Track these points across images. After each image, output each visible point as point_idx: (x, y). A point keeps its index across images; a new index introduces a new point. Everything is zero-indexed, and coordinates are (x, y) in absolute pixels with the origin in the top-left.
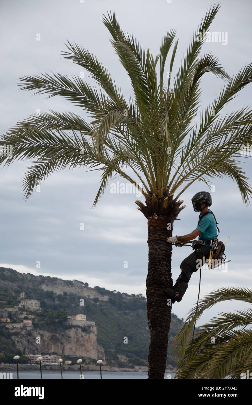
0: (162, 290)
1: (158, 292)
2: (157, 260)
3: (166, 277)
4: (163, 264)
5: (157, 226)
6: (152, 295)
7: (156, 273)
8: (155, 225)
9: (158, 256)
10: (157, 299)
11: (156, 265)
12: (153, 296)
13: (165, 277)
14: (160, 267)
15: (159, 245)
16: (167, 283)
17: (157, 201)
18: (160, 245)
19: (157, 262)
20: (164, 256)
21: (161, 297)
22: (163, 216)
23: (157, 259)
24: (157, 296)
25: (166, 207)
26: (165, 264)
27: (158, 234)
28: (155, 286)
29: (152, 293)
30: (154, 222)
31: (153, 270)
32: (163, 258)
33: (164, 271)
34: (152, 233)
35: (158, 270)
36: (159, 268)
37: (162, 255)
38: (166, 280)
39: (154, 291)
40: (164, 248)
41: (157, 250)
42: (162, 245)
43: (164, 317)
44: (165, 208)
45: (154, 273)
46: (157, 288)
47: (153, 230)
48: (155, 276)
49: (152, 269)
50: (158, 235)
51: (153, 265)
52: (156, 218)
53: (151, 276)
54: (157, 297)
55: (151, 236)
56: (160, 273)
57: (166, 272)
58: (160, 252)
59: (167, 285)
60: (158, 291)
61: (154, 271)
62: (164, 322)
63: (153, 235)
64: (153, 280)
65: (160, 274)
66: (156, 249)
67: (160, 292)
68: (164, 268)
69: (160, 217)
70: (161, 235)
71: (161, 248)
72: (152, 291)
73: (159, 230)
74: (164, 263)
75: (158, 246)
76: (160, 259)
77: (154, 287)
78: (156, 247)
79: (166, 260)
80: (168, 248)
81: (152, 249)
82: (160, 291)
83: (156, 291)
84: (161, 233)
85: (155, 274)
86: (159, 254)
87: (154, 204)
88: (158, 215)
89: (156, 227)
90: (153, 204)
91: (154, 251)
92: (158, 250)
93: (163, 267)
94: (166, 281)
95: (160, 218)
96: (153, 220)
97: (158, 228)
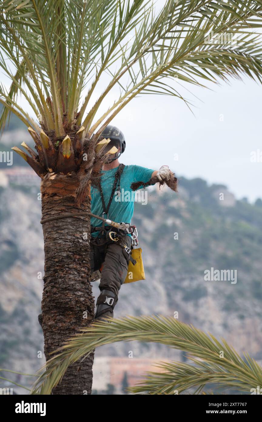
0: (69, 321)
1: (60, 325)
2: (57, 262)
3: (76, 293)
4: (69, 268)
5: (55, 195)
6: (51, 330)
7: (56, 287)
8: (50, 191)
9: (60, 254)
10: (59, 339)
11: (56, 271)
12: (52, 332)
13: (74, 294)
14: (63, 275)
15: (59, 231)
16: (78, 305)
17: (51, 143)
18: (63, 232)
19: (58, 266)
20: (70, 252)
21: (66, 334)
22: (65, 174)
23: (56, 260)
24: (59, 331)
25: (68, 156)
26: (74, 268)
27: (57, 210)
28: (55, 313)
29: (50, 326)
30: (50, 187)
31: (51, 282)
32: (68, 257)
33: (72, 283)
34: (47, 209)
35: (60, 280)
36: (60, 278)
37: (66, 251)
38: (77, 299)
39: (53, 323)
40: (69, 237)
41: (56, 241)
42: (66, 231)
43: (76, 374)
44: (66, 157)
45: (53, 287)
46: (58, 317)
47: (48, 202)
48: (55, 294)
49: (50, 279)
50: (56, 212)
51: (50, 272)
52: (53, 178)
53: (48, 294)
54: (59, 334)
55: (45, 214)
56: (65, 286)
57: (78, 284)
58: (62, 246)
59: (79, 309)
60: (61, 322)
61: (53, 283)
62: (76, 383)
63: (49, 213)
64: (50, 301)
65: (66, 289)
66: (55, 239)
67: (64, 325)
68: (71, 276)
69: (61, 176)
70: (62, 211)
71: (63, 237)
72: (49, 324)
73: (59, 201)
74: (71, 266)
75: (57, 233)
76: (62, 259)
77: (52, 315)
78: (55, 236)
79: (74, 261)
80: (79, 237)
81: (48, 240)
82: (64, 322)
83: (56, 323)
84: (64, 208)
85: (55, 290)
86: (60, 249)
87: (46, 150)
88: (56, 171)
89: (53, 196)
90: (44, 151)
91: (51, 244)
92: (59, 242)
93: (70, 274)
94: (77, 302)
95: (61, 178)
96: (47, 183)
97: (56, 198)
